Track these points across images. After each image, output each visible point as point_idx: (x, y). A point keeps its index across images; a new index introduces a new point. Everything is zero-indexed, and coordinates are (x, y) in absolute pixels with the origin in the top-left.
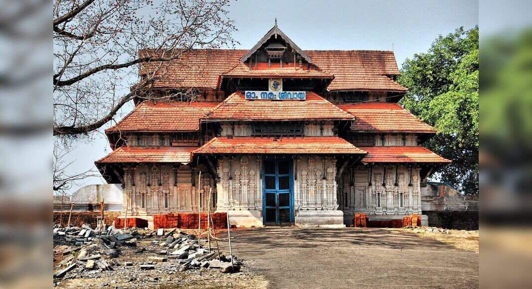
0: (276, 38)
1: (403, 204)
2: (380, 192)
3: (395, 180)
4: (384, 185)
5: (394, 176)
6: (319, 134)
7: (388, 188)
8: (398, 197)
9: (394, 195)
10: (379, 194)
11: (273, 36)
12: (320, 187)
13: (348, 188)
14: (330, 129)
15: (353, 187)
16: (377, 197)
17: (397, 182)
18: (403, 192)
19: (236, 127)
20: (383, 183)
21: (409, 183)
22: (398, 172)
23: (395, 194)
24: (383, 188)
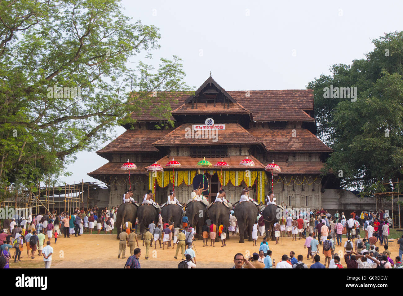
0: (211, 85)
1: (308, 204)
2: (291, 195)
3: (302, 186)
4: (293, 190)
6: (238, 154)
7: (296, 192)
8: (304, 199)
9: (300, 197)
11: (209, 84)
12: (238, 192)
14: (246, 150)
16: (289, 199)
17: (304, 188)
18: (308, 196)
19: (180, 149)
20: (292, 188)
21: (312, 189)
23: (302, 196)
24: (293, 192)
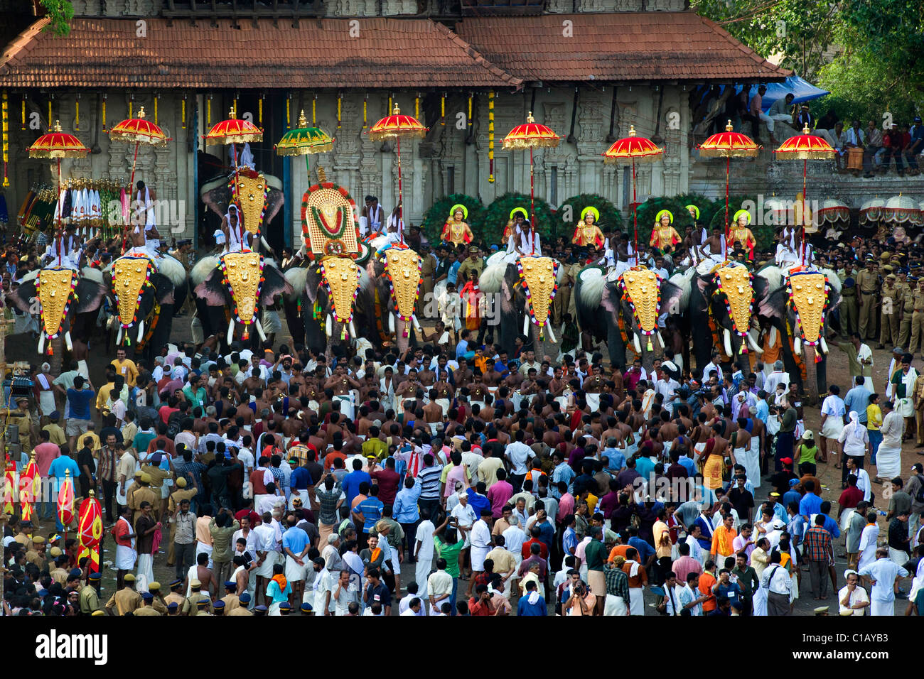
3: (607, 123)
4: (571, 140)
5: (607, 112)
7: (584, 151)
8: (616, 177)
9: (602, 171)
10: (554, 169)
12: (372, 177)
13: (457, 153)
15: (472, 148)
16: (549, 179)
17: (615, 131)
20: (568, 133)
22: (618, 98)
23: (607, 169)
24: (567, 150)
